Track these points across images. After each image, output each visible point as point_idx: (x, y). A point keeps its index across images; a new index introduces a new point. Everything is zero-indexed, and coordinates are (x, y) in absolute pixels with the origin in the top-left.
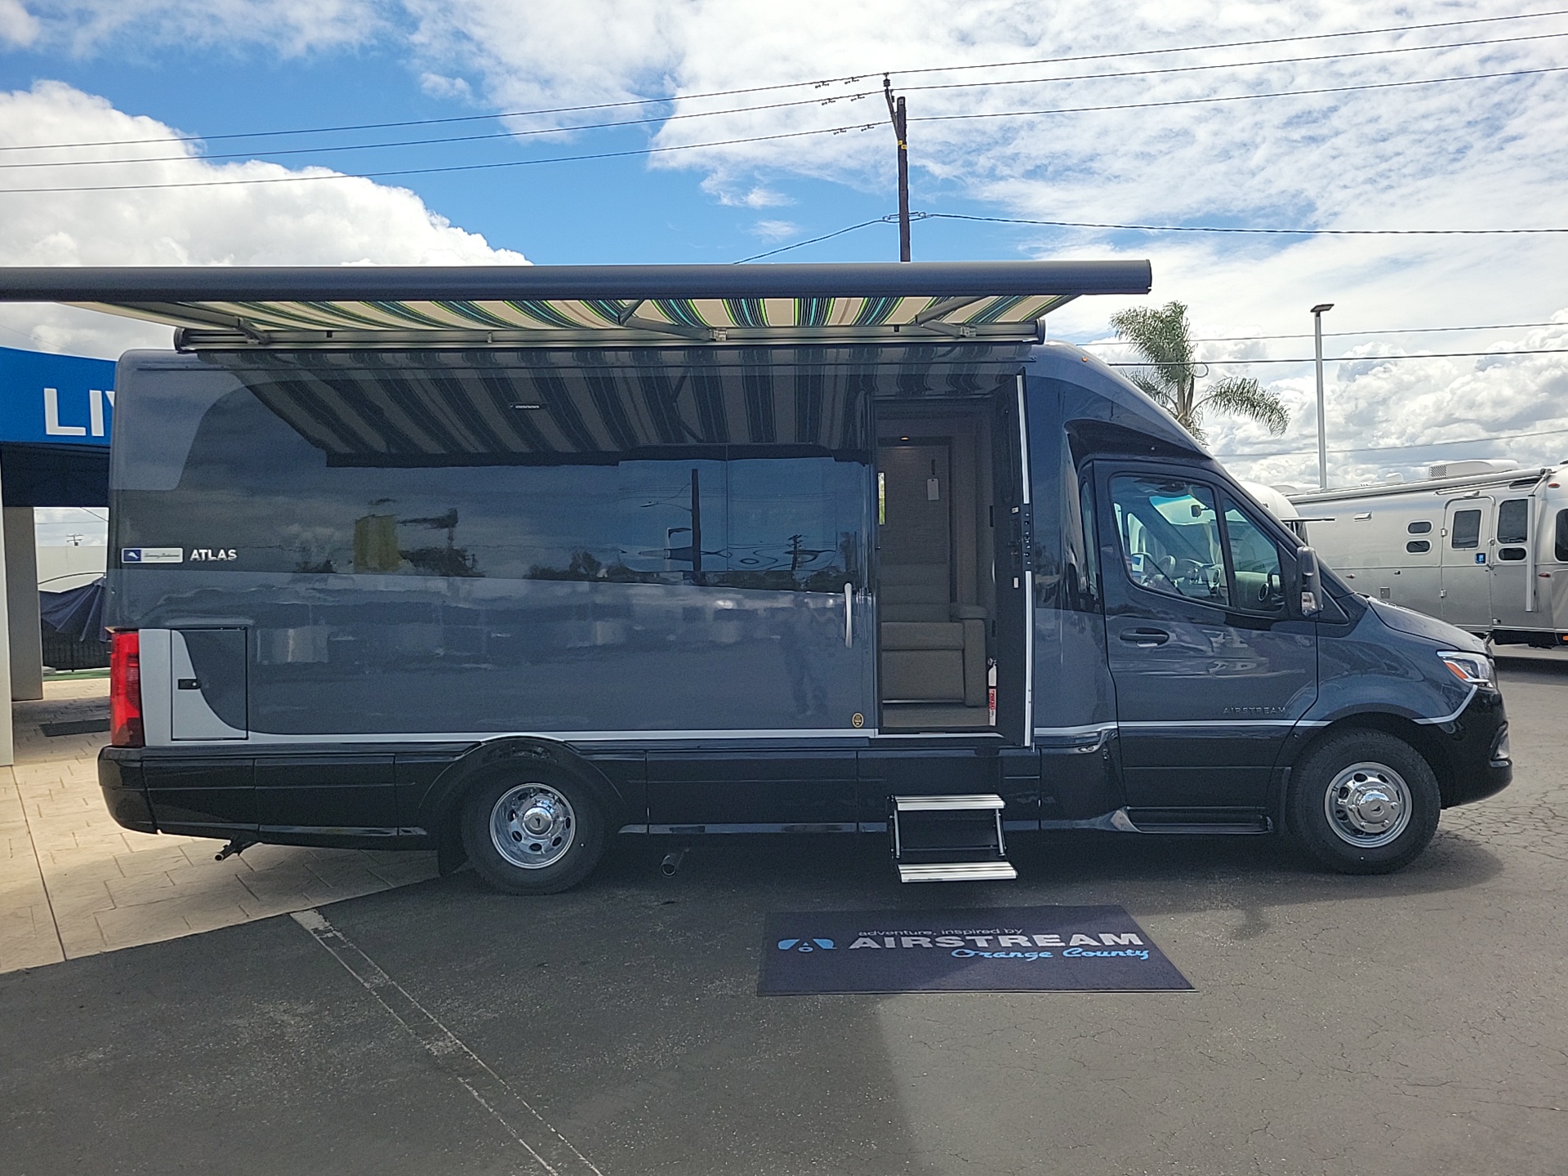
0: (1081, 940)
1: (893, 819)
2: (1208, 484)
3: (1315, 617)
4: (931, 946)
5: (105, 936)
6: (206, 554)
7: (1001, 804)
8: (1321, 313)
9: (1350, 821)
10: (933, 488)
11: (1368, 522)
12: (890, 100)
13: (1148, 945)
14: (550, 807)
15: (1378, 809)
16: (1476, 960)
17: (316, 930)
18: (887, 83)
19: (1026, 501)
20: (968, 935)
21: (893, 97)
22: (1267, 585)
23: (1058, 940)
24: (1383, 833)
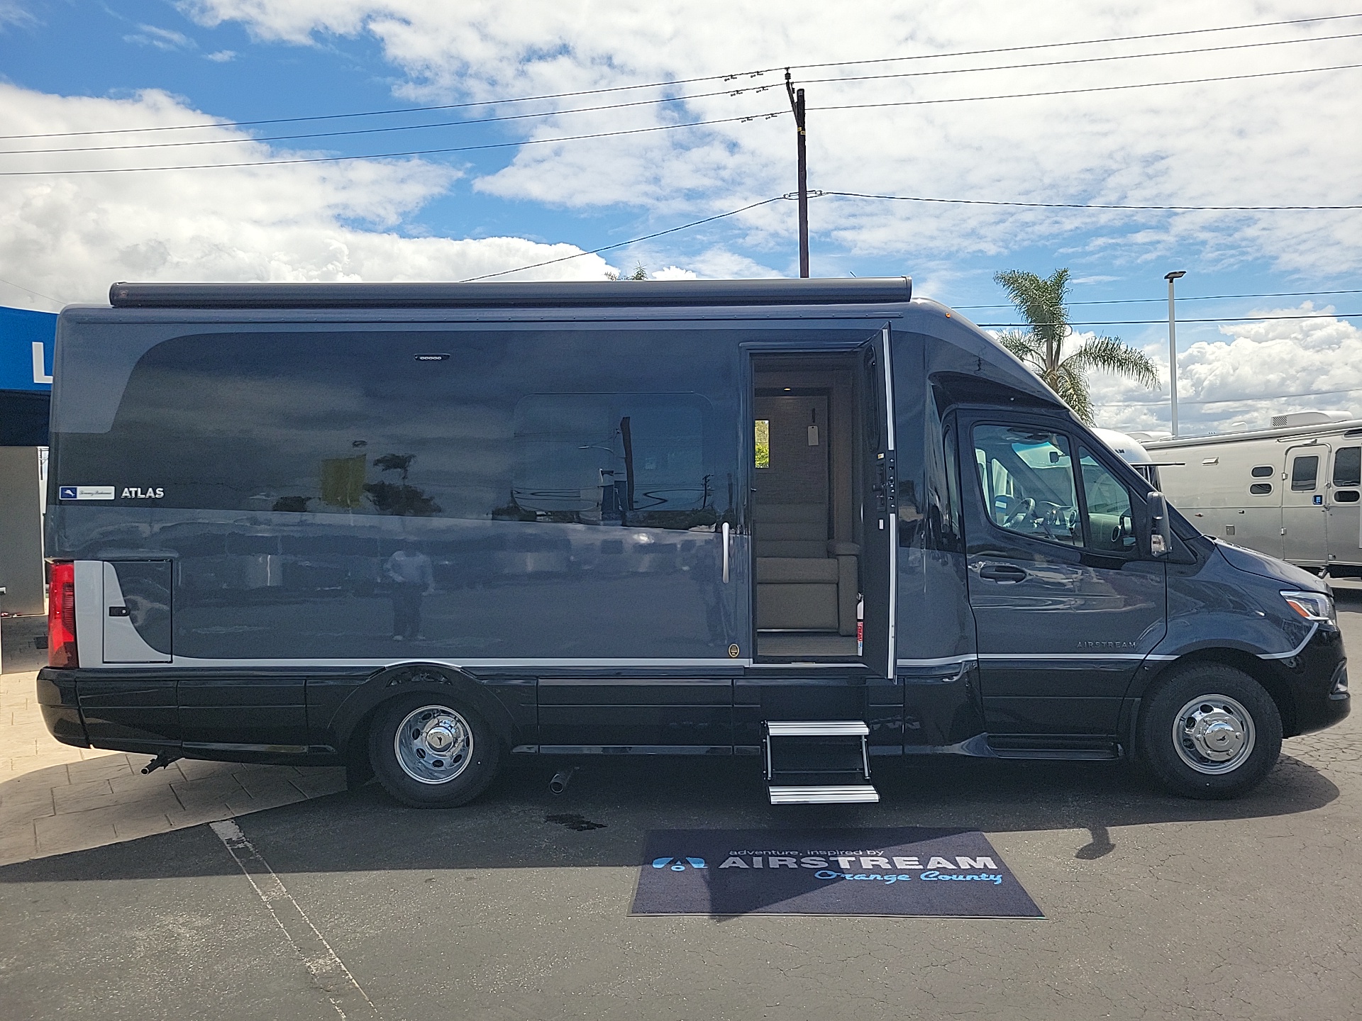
0: (939, 863)
1: (766, 743)
2: (1065, 432)
3: (1163, 558)
4: (796, 867)
5: (38, 843)
6: (136, 492)
7: (866, 731)
8: (1174, 279)
9: (1196, 749)
10: (813, 436)
11: (1215, 466)
12: (791, 91)
13: (1002, 869)
14: (452, 727)
15: (1223, 739)
16: (1317, 890)
17: (229, 841)
18: (788, 76)
19: (891, 447)
20: (832, 856)
21: (793, 89)
22: (1120, 527)
23: (917, 863)
24: (1228, 760)
